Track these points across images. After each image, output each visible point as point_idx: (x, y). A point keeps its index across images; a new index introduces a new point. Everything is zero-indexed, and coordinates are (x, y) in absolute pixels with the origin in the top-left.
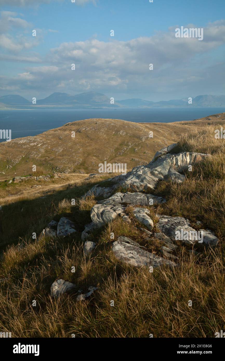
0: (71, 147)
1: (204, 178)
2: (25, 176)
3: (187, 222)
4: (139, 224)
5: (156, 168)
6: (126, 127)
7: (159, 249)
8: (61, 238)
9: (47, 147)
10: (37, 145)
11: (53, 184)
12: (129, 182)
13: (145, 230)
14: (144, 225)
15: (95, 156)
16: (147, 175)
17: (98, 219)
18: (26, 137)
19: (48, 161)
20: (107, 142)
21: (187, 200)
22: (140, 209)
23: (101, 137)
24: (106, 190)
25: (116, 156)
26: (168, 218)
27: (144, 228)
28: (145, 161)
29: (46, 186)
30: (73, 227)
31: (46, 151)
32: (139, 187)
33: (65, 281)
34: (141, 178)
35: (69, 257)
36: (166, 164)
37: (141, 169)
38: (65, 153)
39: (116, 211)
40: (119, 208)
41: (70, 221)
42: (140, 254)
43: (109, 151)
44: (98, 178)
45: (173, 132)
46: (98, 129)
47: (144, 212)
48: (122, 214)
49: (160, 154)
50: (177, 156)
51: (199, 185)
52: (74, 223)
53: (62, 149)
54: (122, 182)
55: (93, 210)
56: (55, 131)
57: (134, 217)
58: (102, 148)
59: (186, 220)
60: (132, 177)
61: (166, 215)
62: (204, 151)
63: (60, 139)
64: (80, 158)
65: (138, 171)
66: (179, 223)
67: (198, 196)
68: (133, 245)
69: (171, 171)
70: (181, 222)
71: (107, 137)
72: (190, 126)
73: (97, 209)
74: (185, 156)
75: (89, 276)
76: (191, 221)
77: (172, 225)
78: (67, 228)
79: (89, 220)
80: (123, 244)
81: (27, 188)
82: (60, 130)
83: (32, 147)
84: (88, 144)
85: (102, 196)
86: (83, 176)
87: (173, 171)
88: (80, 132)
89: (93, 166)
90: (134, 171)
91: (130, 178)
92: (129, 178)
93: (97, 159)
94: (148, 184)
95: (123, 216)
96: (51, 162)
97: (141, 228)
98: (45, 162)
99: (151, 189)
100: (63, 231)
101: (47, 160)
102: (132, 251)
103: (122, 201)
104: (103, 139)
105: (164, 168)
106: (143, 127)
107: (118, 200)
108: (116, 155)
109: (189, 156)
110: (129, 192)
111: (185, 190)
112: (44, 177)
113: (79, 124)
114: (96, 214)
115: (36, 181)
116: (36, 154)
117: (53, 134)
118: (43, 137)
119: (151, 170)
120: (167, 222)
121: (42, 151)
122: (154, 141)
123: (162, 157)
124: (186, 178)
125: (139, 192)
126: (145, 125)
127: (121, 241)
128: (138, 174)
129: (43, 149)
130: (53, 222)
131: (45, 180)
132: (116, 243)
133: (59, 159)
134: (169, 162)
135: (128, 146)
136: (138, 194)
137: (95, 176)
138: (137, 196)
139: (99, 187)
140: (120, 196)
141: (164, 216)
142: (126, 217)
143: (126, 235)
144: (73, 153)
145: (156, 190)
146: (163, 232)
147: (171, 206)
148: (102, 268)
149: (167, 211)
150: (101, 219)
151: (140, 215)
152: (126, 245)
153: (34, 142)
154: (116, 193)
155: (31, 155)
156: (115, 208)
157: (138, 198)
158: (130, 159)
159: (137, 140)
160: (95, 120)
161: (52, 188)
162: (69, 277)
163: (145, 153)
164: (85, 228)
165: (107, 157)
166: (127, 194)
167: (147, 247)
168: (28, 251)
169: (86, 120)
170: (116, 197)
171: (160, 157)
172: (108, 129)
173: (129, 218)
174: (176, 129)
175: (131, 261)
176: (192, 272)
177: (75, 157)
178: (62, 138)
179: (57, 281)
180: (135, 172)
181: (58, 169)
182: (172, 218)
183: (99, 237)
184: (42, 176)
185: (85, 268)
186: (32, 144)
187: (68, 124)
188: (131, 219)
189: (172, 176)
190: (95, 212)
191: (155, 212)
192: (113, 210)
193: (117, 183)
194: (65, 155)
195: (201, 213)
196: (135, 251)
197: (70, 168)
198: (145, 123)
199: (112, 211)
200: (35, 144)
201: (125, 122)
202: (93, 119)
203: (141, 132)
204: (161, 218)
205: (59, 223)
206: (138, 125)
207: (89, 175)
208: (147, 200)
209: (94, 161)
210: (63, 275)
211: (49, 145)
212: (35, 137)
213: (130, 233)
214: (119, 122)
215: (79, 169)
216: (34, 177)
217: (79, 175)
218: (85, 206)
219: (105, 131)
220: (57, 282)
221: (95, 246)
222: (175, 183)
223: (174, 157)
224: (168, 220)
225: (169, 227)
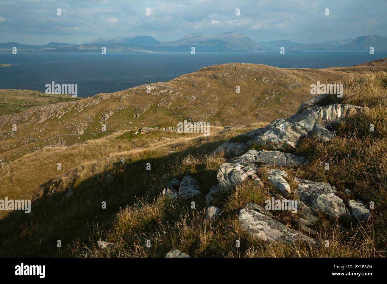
0: (206, 96)
1: (357, 136)
2: (153, 127)
3: (332, 189)
4: (273, 188)
5: (299, 123)
6: (270, 73)
7: (296, 221)
8: (182, 201)
9: (179, 95)
10: (167, 92)
11: (183, 137)
12: (265, 137)
13: (280, 196)
14: (280, 190)
15: (233, 106)
16: (288, 130)
17: (225, 181)
18: (156, 83)
19: (180, 111)
20: (247, 91)
21: (334, 163)
22: (276, 171)
23: (240, 84)
24: (239, 146)
25: (257, 107)
26: (309, 184)
27: (279, 194)
28: (291, 113)
29: (175, 139)
30: (198, 188)
31: (178, 100)
32: (276, 144)
33: (182, 252)
34: (280, 134)
35: (188, 223)
36: (312, 118)
37: (281, 123)
38: (198, 102)
39: (247, 172)
40: (250, 169)
41: (194, 181)
42: (272, 226)
43: (249, 101)
44: (233, 131)
45: (326, 80)
46: (237, 75)
47: (280, 174)
48: (254, 176)
49: (306, 105)
50: (325, 109)
51: (351, 144)
52: (198, 183)
53: (195, 98)
54: (257, 138)
55: (220, 170)
56: (188, 77)
57: (268, 180)
58: (241, 98)
59: (332, 187)
60: (269, 132)
61: (308, 179)
62: (360, 103)
63: (193, 86)
64: (215, 108)
65: (277, 125)
66: (323, 191)
67: (349, 158)
68: (264, 214)
69: (316, 126)
70: (326, 189)
71: (247, 85)
72: (347, 72)
73: (225, 168)
74: (336, 109)
75: (208, 249)
76: (338, 189)
77: (314, 192)
78: (191, 188)
79: (216, 182)
80: (252, 212)
81: (154, 140)
82: (194, 76)
83: (162, 94)
84: (225, 93)
85: (234, 153)
86: (218, 129)
87: (320, 127)
88: (216, 79)
89: (230, 118)
90: (272, 124)
91: (267, 133)
92: (265, 133)
93: (235, 110)
94: (288, 141)
95: (255, 178)
96: (182, 112)
97: (276, 194)
98: (176, 111)
99: (291, 147)
100: (185, 192)
101: (178, 109)
102: (262, 221)
103: (256, 160)
104: (243, 86)
105: (308, 122)
106: (290, 74)
107: (251, 158)
108: (257, 105)
109: (340, 109)
110: (265, 149)
111: (332, 150)
112: (173, 128)
113: (215, 69)
114: (223, 175)
115: (165, 132)
116: (167, 102)
117: (186, 81)
118: (175, 83)
119: (292, 124)
120: (307, 188)
121: (173, 99)
122: (303, 91)
123: (308, 109)
124: (334, 135)
125: (277, 150)
126: (293, 71)
127: (250, 209)
128: (277, 129)
129: (175, 97)
130: (175, 180)
131: (174, 131)
132: (243, 210)
133: (191, 109)
134: (315, 116)
135: (272, 96)
136: (276, 153)
137: (231, 129)
138: (274, 154)
139: (231, 143)
140: (254, 155)
141: (305, 181)
142: (258, 179)
143: (256, 202)
144: (208, 101)
145: (298, 149)
146: (302, 200)
147: (314, 168)
148: (224, 240)
149: (309, 175)
150: (228, 180)
151: (275, 178)
152: (255, 213)
153: (165, 88)
154: (250, 150)
155: (161, 103)
156: (246, 168)
157: (275, 157)
158: (274, 111)
159: (283, 89)
160: (234, 64)
161: (181, 141)
162: (186, 247)
163: (291, 104)
164: (210, 191)
165: (246, 108)
166: (263, 152)
167: (281, 217)
168: (144, 213)
169: (224, 64)
170: (249, 155)
171: (305, 109)
172: (248, 75)
173: (262, 181)
174: (330, 76)
175: (260, 234)
176: (335, 254)
177: (210, 107)
178: (195, 84)
179: (172, 251)
180: (273, 127)
181: (191, 120)
182: (314, 184)
183: (225, 202)
184: (171, 127)
185: (205, 238)
186: (162, 91)
187: (203, 69)
188: (264, 183)
189: (318, 132)
190: (222, 172)
191: (294, 175)
192: (244, 170)
193: (252, 138)
194: (199, 104)
195: (351, 179)
196: (266, 222)
197: (204, 119)
198: (292, 69)
199: (242, 172)
200: (166, 91)
201: (269, 68)
202: (232, 64)
203: (288, 80)
204: (300, 183)
205: (182, 183)
206: (284, 71)
207: (224, 128)
208: (286, 160)
209: (231, 112)
210: (179, 245)
211: (180, 92)
212: (166, 83)
213: (261, 200)
214: (262, 67)
215: (214, 120)
216: (162, 128)
217: (213, 128)
218: (213, 164)
219: (245, 77)
220: (172, 253)
221: (219, 212)
222: (321, 141)
223: (322, 110)
224: (310, 186)
225: (310, 194)
